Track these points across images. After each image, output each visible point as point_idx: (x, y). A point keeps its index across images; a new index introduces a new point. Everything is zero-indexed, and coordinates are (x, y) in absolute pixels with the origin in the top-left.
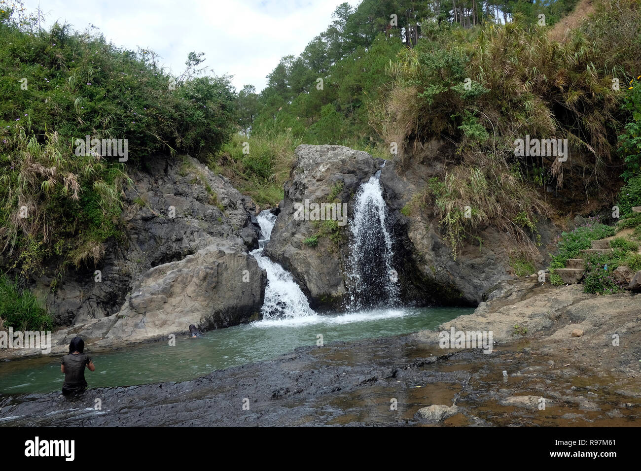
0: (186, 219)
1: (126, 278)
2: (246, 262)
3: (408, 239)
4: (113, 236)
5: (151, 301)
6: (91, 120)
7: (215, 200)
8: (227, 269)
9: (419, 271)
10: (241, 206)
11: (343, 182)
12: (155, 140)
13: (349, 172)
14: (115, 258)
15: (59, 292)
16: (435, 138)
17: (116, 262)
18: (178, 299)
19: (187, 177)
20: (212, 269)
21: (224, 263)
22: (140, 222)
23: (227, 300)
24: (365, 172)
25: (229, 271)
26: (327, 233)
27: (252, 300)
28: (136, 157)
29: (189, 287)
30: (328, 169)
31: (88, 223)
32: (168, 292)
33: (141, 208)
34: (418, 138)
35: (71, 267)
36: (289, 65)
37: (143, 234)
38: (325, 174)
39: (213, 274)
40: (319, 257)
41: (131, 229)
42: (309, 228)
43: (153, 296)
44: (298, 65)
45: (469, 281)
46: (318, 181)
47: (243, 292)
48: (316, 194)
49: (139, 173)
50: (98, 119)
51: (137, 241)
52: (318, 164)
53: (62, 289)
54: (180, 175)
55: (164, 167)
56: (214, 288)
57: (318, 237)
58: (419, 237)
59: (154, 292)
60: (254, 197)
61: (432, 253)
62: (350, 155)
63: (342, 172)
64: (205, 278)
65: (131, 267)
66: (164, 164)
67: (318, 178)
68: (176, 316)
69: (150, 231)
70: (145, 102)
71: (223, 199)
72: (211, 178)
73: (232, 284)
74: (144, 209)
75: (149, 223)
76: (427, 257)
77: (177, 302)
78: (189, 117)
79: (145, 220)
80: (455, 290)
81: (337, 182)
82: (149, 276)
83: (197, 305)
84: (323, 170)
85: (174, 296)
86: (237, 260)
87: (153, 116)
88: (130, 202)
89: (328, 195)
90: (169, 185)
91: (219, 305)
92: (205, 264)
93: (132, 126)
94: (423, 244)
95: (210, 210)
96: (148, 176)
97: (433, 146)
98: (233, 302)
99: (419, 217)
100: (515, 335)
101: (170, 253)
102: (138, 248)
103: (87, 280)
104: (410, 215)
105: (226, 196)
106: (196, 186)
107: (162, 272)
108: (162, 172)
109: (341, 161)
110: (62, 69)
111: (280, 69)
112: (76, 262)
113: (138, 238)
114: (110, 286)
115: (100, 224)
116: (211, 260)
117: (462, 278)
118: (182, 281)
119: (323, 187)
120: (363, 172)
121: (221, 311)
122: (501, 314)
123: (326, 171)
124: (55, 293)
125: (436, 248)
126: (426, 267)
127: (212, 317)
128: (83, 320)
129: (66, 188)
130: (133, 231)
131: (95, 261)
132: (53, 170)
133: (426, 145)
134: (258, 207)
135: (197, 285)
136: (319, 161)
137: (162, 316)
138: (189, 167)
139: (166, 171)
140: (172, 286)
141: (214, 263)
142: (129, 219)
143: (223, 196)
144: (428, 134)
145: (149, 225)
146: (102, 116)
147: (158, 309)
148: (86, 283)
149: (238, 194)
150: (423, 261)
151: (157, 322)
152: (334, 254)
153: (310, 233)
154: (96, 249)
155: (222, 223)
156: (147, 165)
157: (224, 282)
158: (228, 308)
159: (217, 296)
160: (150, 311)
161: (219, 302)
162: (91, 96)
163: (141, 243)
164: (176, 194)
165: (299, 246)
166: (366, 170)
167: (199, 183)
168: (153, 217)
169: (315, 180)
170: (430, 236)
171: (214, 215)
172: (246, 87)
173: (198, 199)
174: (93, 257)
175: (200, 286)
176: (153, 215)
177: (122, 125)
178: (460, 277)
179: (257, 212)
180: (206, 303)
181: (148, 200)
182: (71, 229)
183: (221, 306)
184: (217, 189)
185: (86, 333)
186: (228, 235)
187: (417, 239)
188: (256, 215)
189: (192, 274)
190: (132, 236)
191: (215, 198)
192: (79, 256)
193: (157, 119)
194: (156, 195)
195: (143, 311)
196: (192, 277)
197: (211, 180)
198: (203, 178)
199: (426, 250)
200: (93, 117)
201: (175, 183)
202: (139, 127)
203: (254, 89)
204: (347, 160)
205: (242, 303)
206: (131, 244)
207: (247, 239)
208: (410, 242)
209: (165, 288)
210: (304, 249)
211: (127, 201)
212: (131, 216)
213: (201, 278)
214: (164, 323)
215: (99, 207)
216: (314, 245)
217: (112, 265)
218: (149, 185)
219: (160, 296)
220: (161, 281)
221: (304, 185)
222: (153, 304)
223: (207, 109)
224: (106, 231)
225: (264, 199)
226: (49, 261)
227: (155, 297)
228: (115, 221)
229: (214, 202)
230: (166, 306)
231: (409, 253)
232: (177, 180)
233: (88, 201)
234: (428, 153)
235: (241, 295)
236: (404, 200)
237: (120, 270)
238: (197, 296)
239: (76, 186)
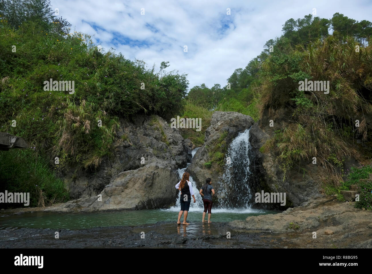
0: (147, 148)
1: (109, 177)
2: (170, 173)
3: (263, 167)
4: (107, 154)
5: (115, 190)
6: (104, 95)
7: (165, 139)
8: (159, 176)
9: (269, 187)
10: (181, 144)
11: (228, 131)
12: (137, 106)
13: (234, 126)
14: (106, 166)
15: (77, 181)
16: (282, 107)
17: (106, 168)
18: (130, 190)
19: (153, 127)
20: (150, 175)
21: (157, 173)
22: (122, 148)
23: (156, 194)
24: (244, 126)
25: (160, 178)
26: (216, 160)
27: (171, 195)
28: (126, 115)
29: (136, 184)
30: (222, 124)
31: (94, 147)
32: (125, 186)
33: (124, 141)
34: (271, 107)
35: (84, 169)
36: (239, 74)
37: (123, 154)
38: (220, 127)
39: (150, 178)
40: (211, 174)
41: (117, 151)
42: (207, 157)
43: (117, 187)
44: (244, 74)
45: (297, 196)
46: (216, 130)
47: (166, 190)
48: (213, 138)
49: (127, 123)
50: (107, 94)
51: (119, 158)
52: (218, 121)
53: (78, 180)
54: (150, 125)
55: (143, 121)
56: (151, 186)
57: (212, 162)
58: (269, 166)
59: (118, 185)
60: (194, 140)
61: (276, 176)
62: (235, 116)
63: (230, 126)
64: (145, 180)
65: (113, 171)
66: (143, 119)
67: (216, 129)
68: (126, 199)
69: (127, 153)
70: (134, 87)
71: (170, 139)
72: (166, 127)
73: (161, 185)
74: (126, 142)
75: (126, 149)
76: (274, 179)
77: (129, 192)
78: (159, 95)
79: (125, 147)
80: (289, 201)
81: (224, 131)
82: (118, 176)
83: (139, 194)
84: (220, 124)
85: (128, 188)
86: (165, 172)
87: (137, 94)
88: (119, 138)
89: (219, 138)
90: (142, 130)
91: (152, 196)
92: (147, 173)
93: (124, 98)
94: (271, 171)
95: (161, 144)
96: (132, 125)
97: (281, 111)
98: (160, 195)
99: (269, 154)
100: (289, 229)
101: (135, 166)
102: (119, 162)
103: (91, 176)
104: (264, 152)
105: (171, 138)
106: (156, 131)
107: (125, 175)
108: (141, 123)
109: (230, 119)
110: (95, 69)
111: (234, 75)
112: (86, 166)
113: (120, 157)
114: (101, 181)
115: (101, 147)
116: (151, 170)
117: (293, 193)
118: (133, 181)
119: (218, 134)
120: (242, 127)
121: (152, 200)
122: (292, 216)
123: (221, 125)
124: (75, 181)
125: (279, 173)
126: (273, 185)
127: (146, 202)
128: (84, 197)
129: (84, 128)
130: (118, 153)
131: (96, 167)
132: (78, 118)
133: (277, 111)
134: (194, 146)
135: (141, 184)
136: (219, 119)
137: (119, 198)
138: (155, 121)
139: (143, 122)
140: (128, 183)
141: (152, 172)
142: (116, 146)
143: (170, 137)
144: (278, 105)
145: (127, 150)
146: (110, 92)
147: (118, 195)
148: (91, 178)
149: (180, 137)
150: (271, 182)
151: (116, 202)
152: (220, 173)
153: (208, 160)
154: (96, 161)
155: (166, 152)
156: (132, 119)
157: (156, 183)
158: (157, 198)
159: (151, 191)
160: (114, 195)
161: (152, 195)
162: (106, 83)
163: (121, 159)
164: (144, 135)
165: (201, 167)
166: (244, 125)
167: (158, 130)
168: (129, 146)
169: (214, 130)
170: (275, 165)
171: (163, 147)
172: (216, 85)
173: (155, 138)
174: (95, 165)
175: (142, 184)
176: (129, 145)
177: (119, 98)
178: (291, 193)
179: (193, 148)
180: (144, 194)
181: (129, 137)
182: (86, 149)
183: (153, 196)
184: (167, 133)
185: (81, 204)
186: (168, 158)
187: (268, 168)
188: (192, 150)
189: (139, 177)
190: (117, 155)
191: (165, 138)
192: (87, 163)
193: (139, 95)
194: (133, 135)
195: (110, 195)
196: (139, 179)
197: (165, 129)
198: (161, 127)
199: (273, 175)
200: (105, 93)
201: (146, 129)
202: (129, 99)
203: (220, 86)
204: (234, 119)
205: (165, 197)
206: (116, 159)
207: (178, 162)
208: (264, 169)
209: (124, 184)
210: (204, 169)
211: (117, 137)
212: (118, 144)
213: (143, 180)
214: (120, 203)
215: (102, 139)
216: (209, 167)
217: (104, 169)
218: (131, 129)
219: (120, 188)
220: (123, 180)
221: (209, 133)
222: (116, 192)
223: (169, 91)
224: (103, 152)
225: (200, 142)
226: (71, 163)
227: (118, 188)
228: (109, 147)
229: (164, 140)
230: (123, 193)
231: (263, 176)
232: (147, 128)
233: (96, 135)
234: (278, 116)
235: (165, 192)
236: (262, 143)
237: (107, 173)
238: (140, 190)
239: (89, 127)
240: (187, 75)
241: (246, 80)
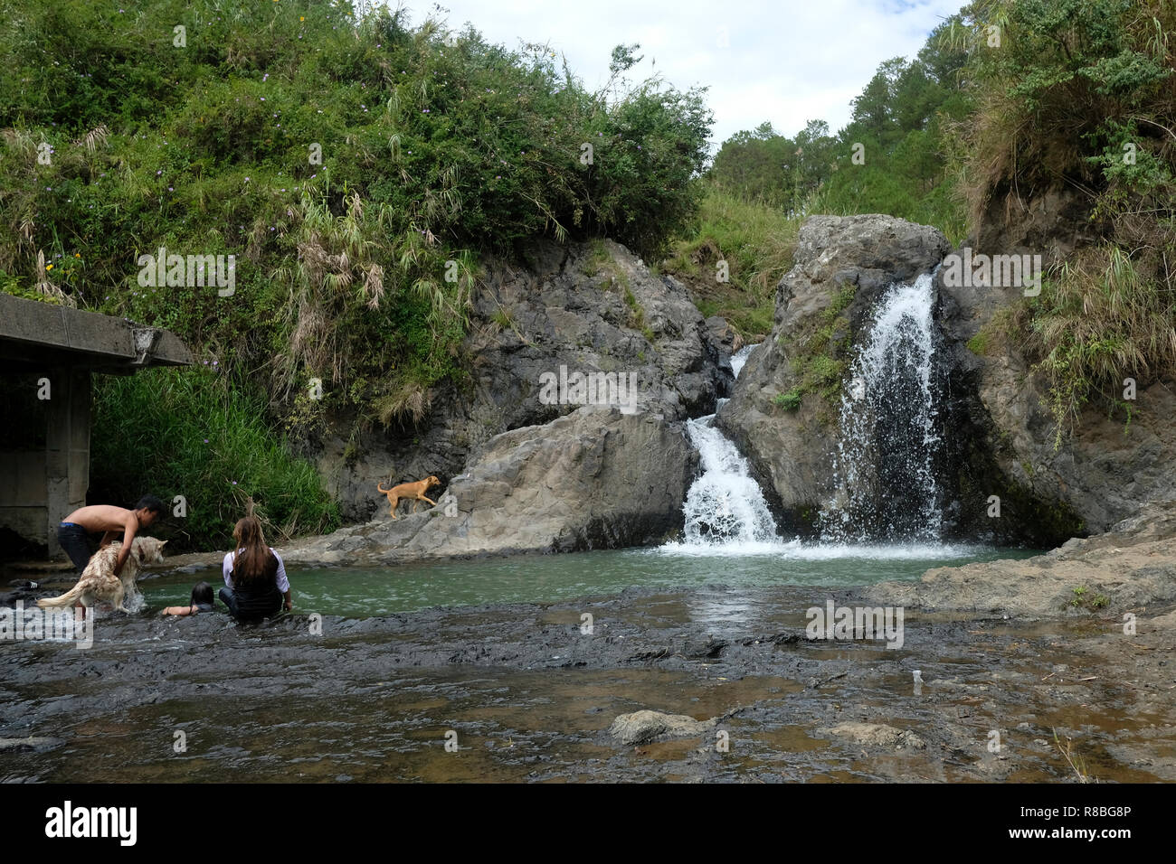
0: (579, 352)
1: (463, 451)
2: (659, 433)
3: (979, 402)
4: (449, 376)
5: (483, 490)
6: (423, 175)
7: (639, 320)
8: (623, 442)
9: (1000, 471)
10: (694, 335)
11: (856, 283)
13: (878, 265)
14: (450, 414)
15: (359, 466)
16: (1052, 188)
17: (449, 422)
18: (531, 491)
19: (595, 278)
20: (594, 441)
21: (618, 432)
22: (497, 354)
23: (616, 502)
24: (912, 265)
25: (627, 448)
26: (817, 386)
27: (666, 504)
28: (504, 241)
29: (551, 472)
30: (835, 258)
31: (405, 352)
32: (515, 478)
33: (501, 331)
34: (1014, 190)
35: (377, 425)
36: (894, 78)
37: (502, 375)
38: (827, 269)
39: (594, 451)
40: (800, 431)
41: (482, 366)
42: (786, 375)
43: (488, 483)
44: (912, 77)
45: (1100, 498)
46: (814, 282)
47: (651, 489)
48: (805, 308)
49: (508, 270)
50: (434, 173)
51: (491, 388)
52: (820, 249)
53: (363, 462)
54: (586, 273)
55: (561, 260)
56: (597, 476)
57: (801, 393)
58: (1001, 399)
59: (490, 475)
60: (739, 320)
61: (1027, 434)
62: (882, 230)
63: (863, 264)
64: (579, 458)
65: (474, 431)
66: (562, 254)
67: (814, 277)
68: (522, 521)
69: (514, 370)
70: (523, 142)
71: (655, 318)
72: (639, 279)
73: (631, 472)
74: (507, 332)
75: (512, 356)
76: (1018, 443)
77: (528, 496)
78: (610, 167)
79: (507, 351)
80: (1070, 515)
81: (843, 284)
82: (491, 448)
83: (561, 504)
84: (826, 260)
85: (525, 485)
86: (644, 428)
87: (535, 166)
88: (485, 320)
89: (823, 309)
90: (559, 292)
91: (603, 507)
92: (585, 433)
93: (493, 184)
94: (1010, 416)
95: (626, 336)
96: (526, 275)
97: (1050, 204)
98: (632, 506)
99: (1004, 358)
100: (1071, 608)
101: (542, 411)
102: (491, 399)
103: (404, 449)
104: (985, 352)
105: (661, 314)
106: (608, 294)
107: (511, 443)
108: (556, 269)
109: (862, 242)
110: (388, 87)
111: (878, 85)
112: (383, 418)
113: (491, 383)
114: (436, 462)
115: (427, 355)
116: (597, 425)
117: (1086, 490)
118: (540, 460)
119: (821, 295)
120: (907, 265)
121: (606, 520)
122: (1082, 564)
123: (831, 263)
124: (353, 467)
125: (1036, 423)
126: (1015, 463)
127: (585, 529)
128: (386, 516)
129: (364, 290)
130: (485, 370)
131: (416, 418)
132: (345, 257)
133: (1034, 204)
134: (738, 339)
135: (564, 468)
136: (825, 243)
137: (498, 518)
138: (602, 260)
139: (562, 266)
140: (522, 468)
141: (600, 430)
142: (477, 348)
143: (656, 312)
144: (1038, 180)
145: (512, 360)
146: (442, 165)
147: (495, 506)
148: (403, 455)
149: (692, 311)
150: (1009, 451)
151: (488, 529)
152: (830, 426)
153: (788, 384)
154: (415, 398)
155: (645, 363)
156: (525, 255)
157: (616, 468)
158: (621, 515)
159: (601, 491)
160: (480, 508)
161: (605, 504)
162: (428, 133)
163: (496, 391)
164: (568, 308)
165: (767, 409)
166: (915, 260)
167: (615, 290)
168: (521, 346)
169: (808, 282)
170: (1025, 397)
171: (633, 346)
172: (812, 124)
173: (607, 317)
174: (412, 411)
175: (569, 471)
176: (521, 342)
177: (477, 183)
178: (1082, 488)
179: (735, 347)
180: (577, 502)
181: (518, 317)
182: (379, 361)
183: (608, 509)
184: (646, 301)
185: (379, 537)
186: (651, 384)
187: (998, 405)
188: (732, 353)
189: (559, 449)
190: (483, 379)
191: (640, 315)
192: (388, 408)
193: (544, 171)
194: (533, 308)
195: (468, 508)
196: (560, 453)
197: (639, 284)
198: (622, 279)
199: (1015, 429)
200: (428, 168)
201: (573, 288)
202: (509, 186)
203: (826, 128)
204: (876, 240)
205: (647, 509)
206: (480, 392)
207: (686, 394)
208: (984, 409)
209: (509, 470)
210: (776, 414)
211: (479, 317)
212: (484, 343)
213: (573, 457)
214: (500, 531)
215: (428, 326)
216: (793, 408)
217: (444, 426)
218: (523, 291)
219: (499, 483)
220: (507, 458)
221: (790, 292)
222: (487, 497)
223: (645, 153)
224: (436, 369)
225: (758, 325)
226: (338, 409)
227: (491, 484)
228: (453, 351)
229: (637, 324)
230: (509, 501)
231: (981, 432)
232: (577, 283)
233: (410, 315)
234: (1039, 222)
235: (646, 493)
236: (978, 321)
237: (454, 436)
238: (564, 488)
239: (379, 288)
240: (705, 89)
241: (921, 101)
